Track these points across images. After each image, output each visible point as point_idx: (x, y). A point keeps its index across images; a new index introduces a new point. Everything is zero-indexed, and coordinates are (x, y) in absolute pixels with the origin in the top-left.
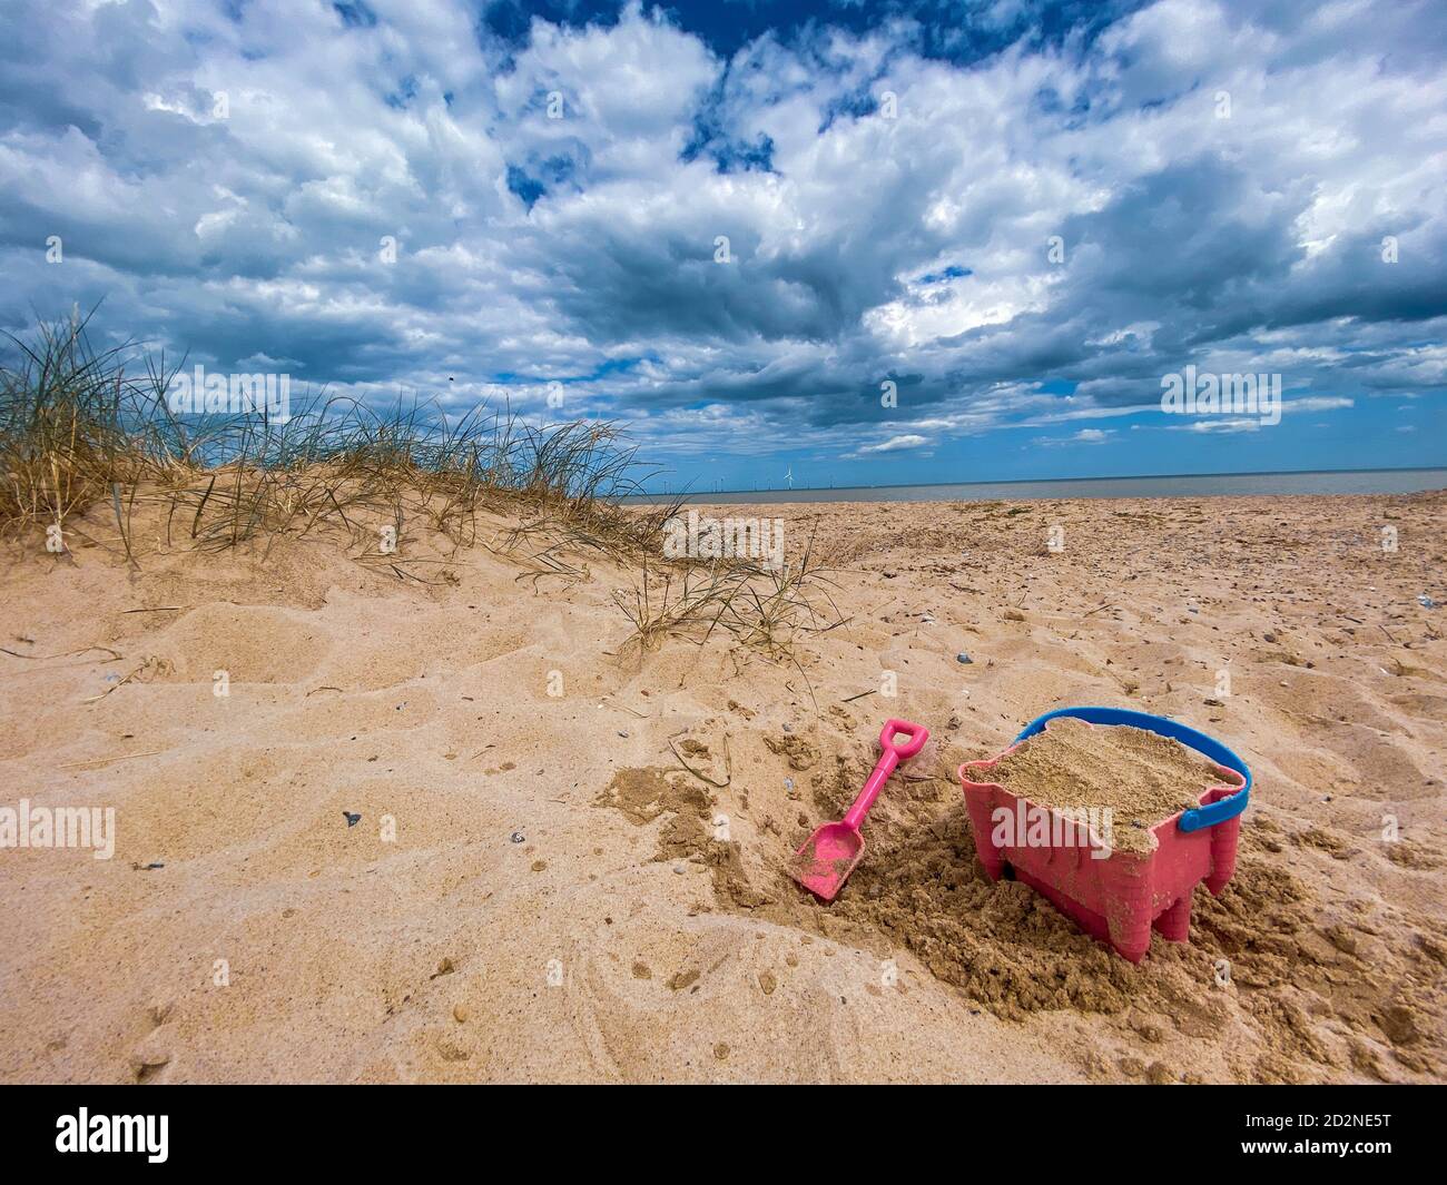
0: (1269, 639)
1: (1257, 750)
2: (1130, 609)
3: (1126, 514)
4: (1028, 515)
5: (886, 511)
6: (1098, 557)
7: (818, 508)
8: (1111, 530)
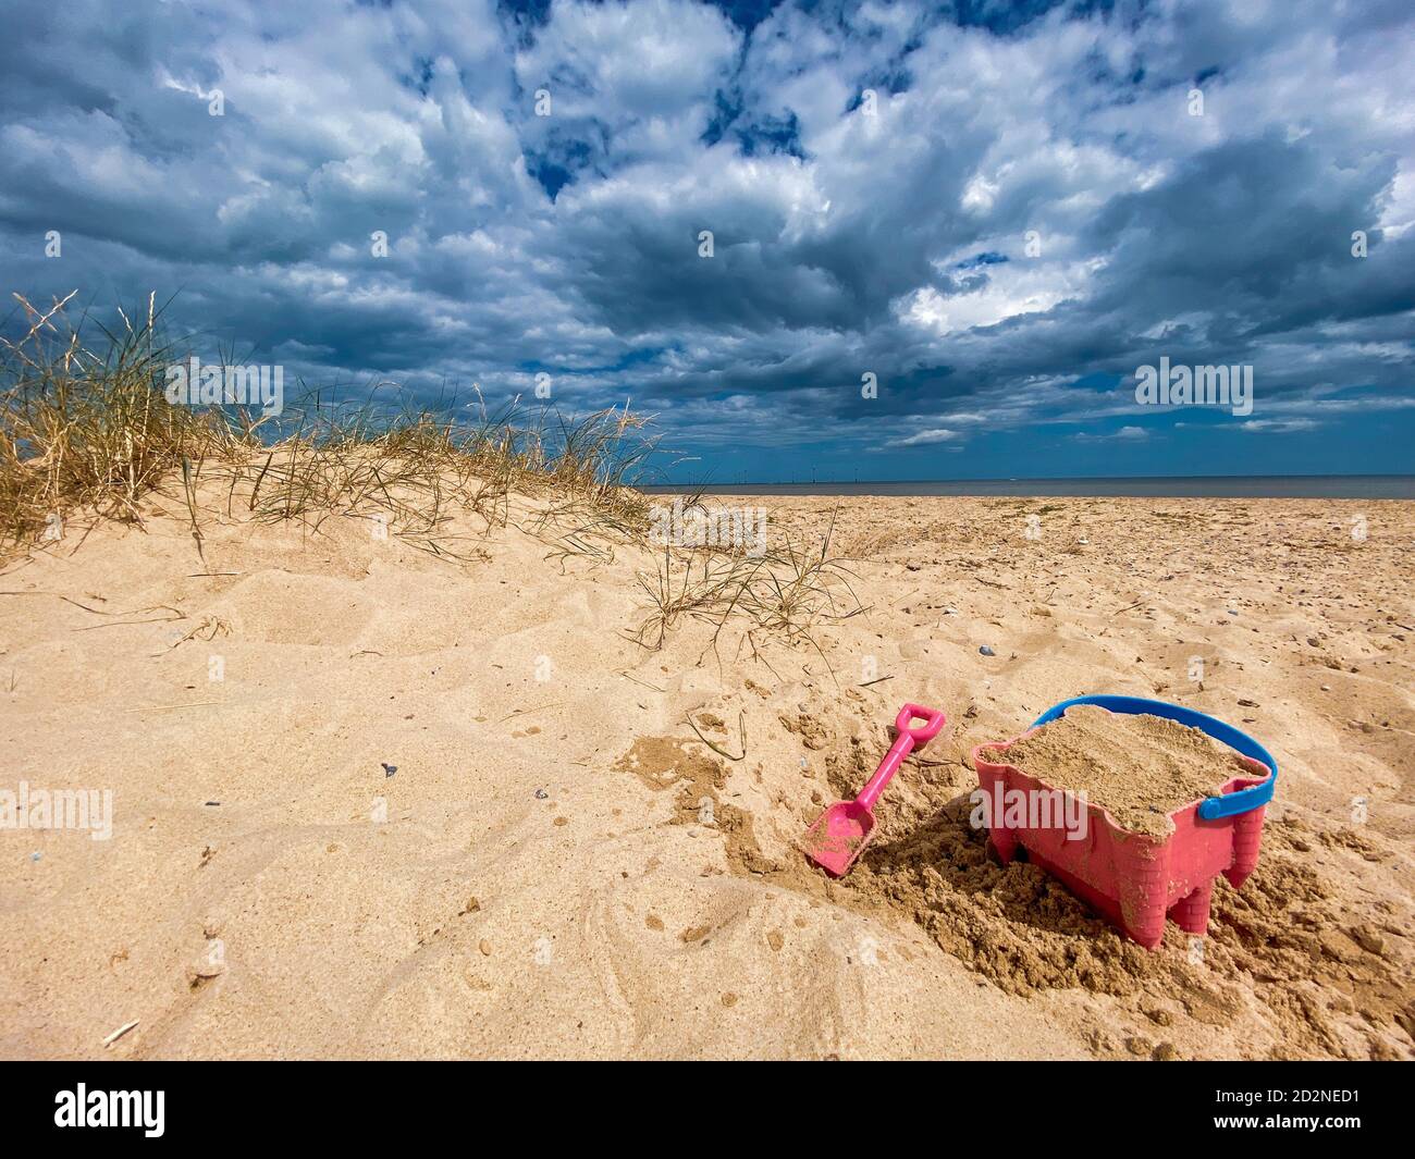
0: (1313, 643)
1: (1292, 752)
2: (1166, 610)
3: (1165, 515)
4: (1061, 513)
5: (912, 505)
6: (1133, 556)
7: (843, 500)
8: (1148, 530)
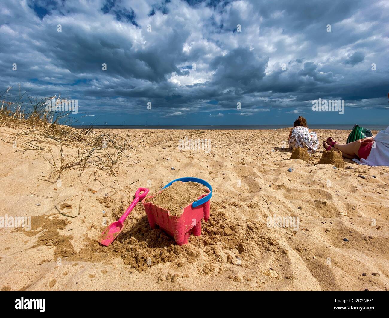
0: (242, 159)
1: (230, 184)
2: (218, 154)
3: (224, 133)
4: (204, 133)
5: (171, 132)
6: (215, 143)
7: (153, 130)
8: (220, 137)
